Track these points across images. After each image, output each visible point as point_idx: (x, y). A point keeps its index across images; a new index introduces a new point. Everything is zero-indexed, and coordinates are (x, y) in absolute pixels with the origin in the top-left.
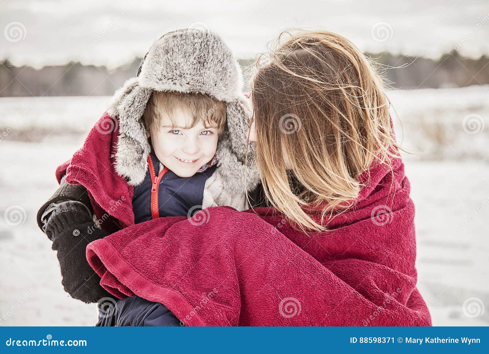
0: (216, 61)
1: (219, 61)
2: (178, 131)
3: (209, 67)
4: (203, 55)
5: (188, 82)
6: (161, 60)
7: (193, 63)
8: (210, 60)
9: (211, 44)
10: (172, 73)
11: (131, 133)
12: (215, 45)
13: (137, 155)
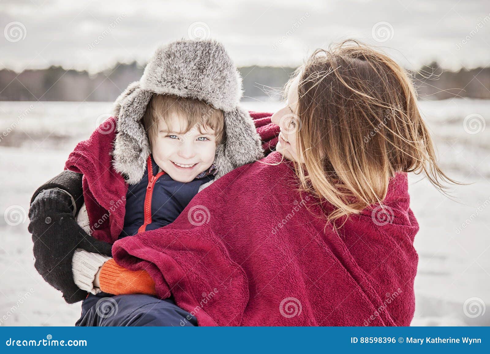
0: (215, 70)
1: (219, 69)
2: (176, 136)
3: (207, 74)
4: (203, 62)
5: (186, 86)
6: (162, 63)
7: (193, 69)
8: (210, 68)
9: (212, 52)
10: (171, 76)
11: (129, 131)
12: (217, 54)
13: (134, 152)
